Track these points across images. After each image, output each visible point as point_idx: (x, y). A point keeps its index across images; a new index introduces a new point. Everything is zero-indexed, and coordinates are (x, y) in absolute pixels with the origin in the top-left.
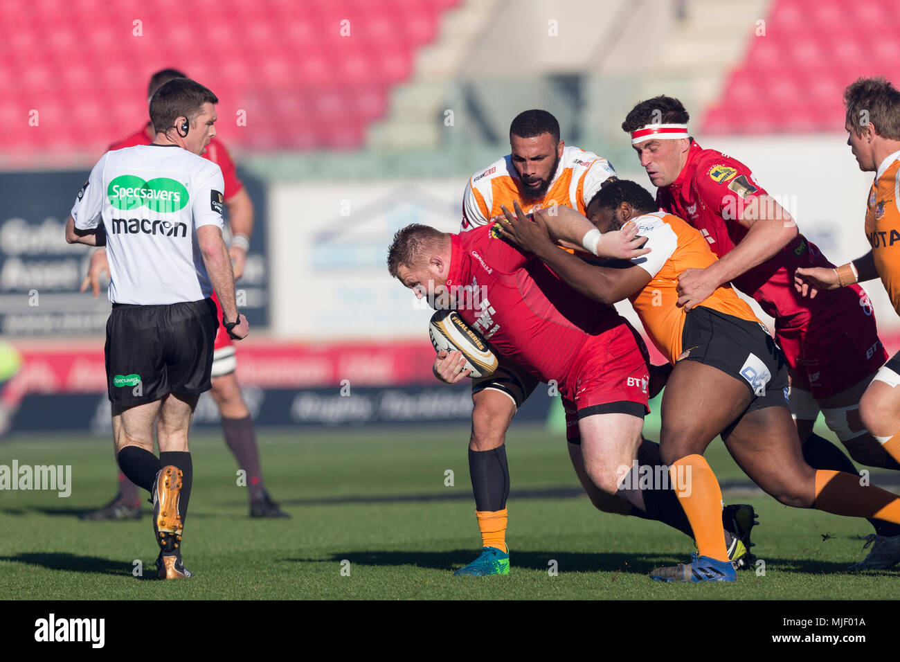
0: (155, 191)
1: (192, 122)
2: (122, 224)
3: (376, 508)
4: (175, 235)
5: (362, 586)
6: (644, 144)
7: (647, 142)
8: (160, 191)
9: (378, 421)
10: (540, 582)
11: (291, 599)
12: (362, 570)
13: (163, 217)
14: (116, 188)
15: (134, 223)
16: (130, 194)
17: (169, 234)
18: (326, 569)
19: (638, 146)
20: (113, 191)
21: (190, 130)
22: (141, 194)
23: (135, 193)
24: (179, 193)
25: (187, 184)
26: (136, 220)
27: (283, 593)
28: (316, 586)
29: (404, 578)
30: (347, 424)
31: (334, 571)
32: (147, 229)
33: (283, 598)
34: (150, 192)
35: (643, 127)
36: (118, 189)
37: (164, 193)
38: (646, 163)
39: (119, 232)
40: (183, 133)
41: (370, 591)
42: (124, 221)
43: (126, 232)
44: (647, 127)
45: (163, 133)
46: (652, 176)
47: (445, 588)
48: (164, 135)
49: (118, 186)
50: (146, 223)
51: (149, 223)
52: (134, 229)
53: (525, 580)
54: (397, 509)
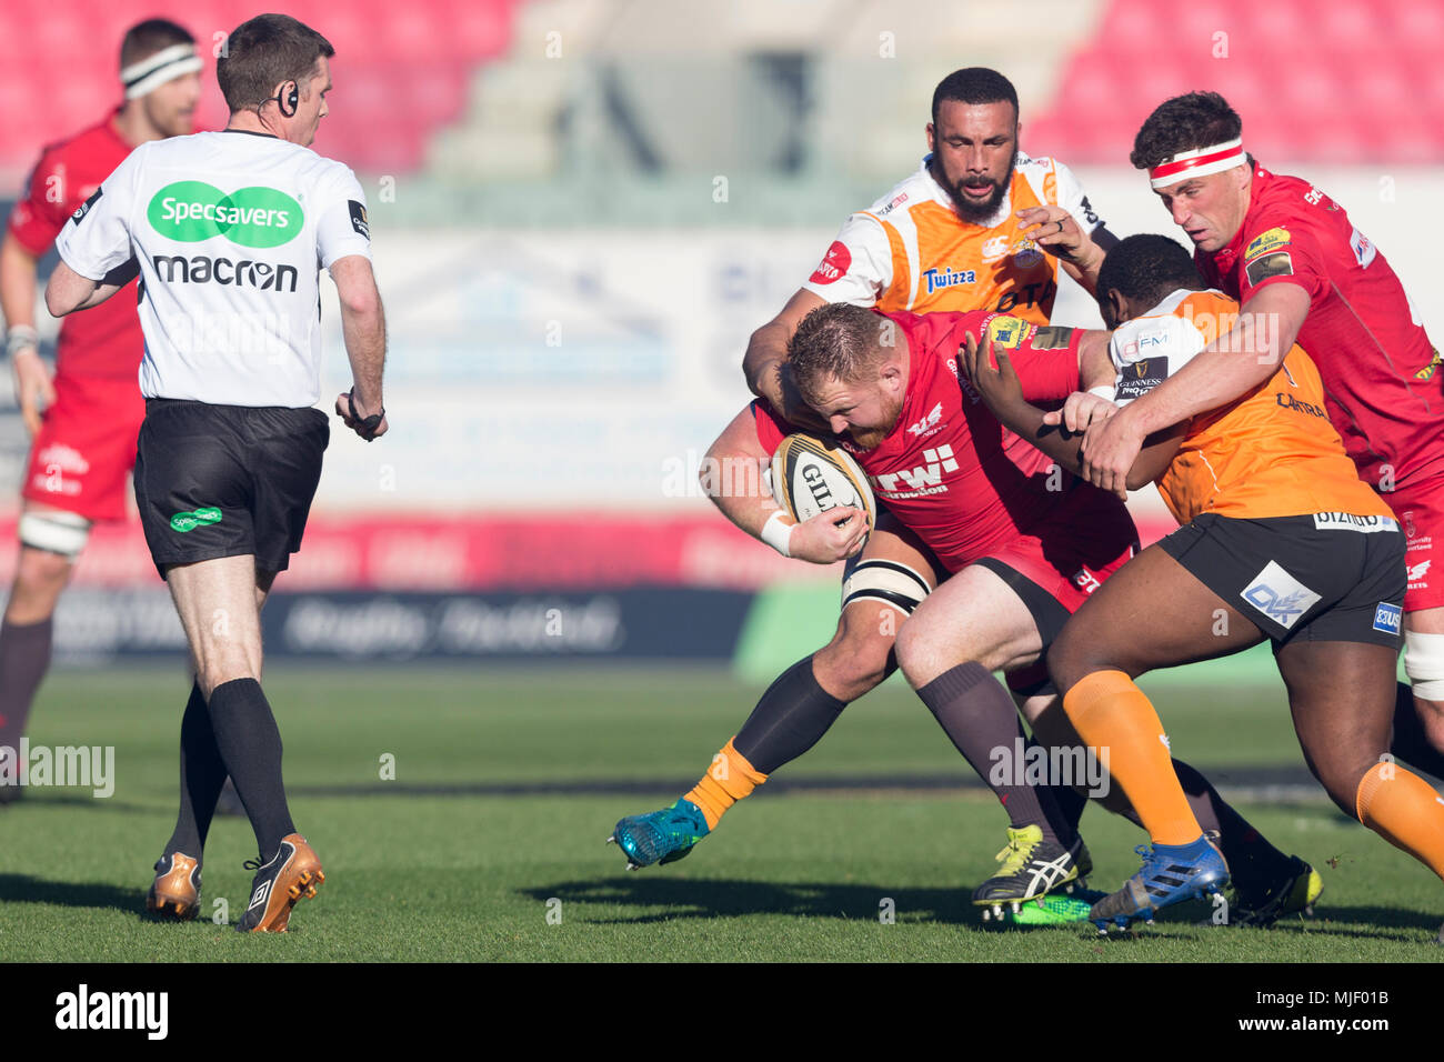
0: (242, 210)
1: (302, 91)
2: (178, 266)
3: (431, 806)
4: (279, 288)
5: (402, 942)
6: (1176, 189)
7: (1181, 185)
8: (251, 210)
9: (438, 653)
10: (715, 942)
11: (278, 961)
12: (403, 914)
13: (257, 255)
14: (169, 203)
15: (202, 264)
16: (196, 214)
17: (265, 286)
18: (340, 910)
19: (1165, 191)
20: (163, 208)
21: (299, 104)
22: (216, 215)
23: (206, 211)
24: (286, 213)
25: (300, 197)
26: (207, 261)
27: (263, 951)
28: (322, 939)
29: (476, 929)
30: (382, 657)
31: (353, 913)
32: (223, 276)
33: (263, 959)
34: (233, 213)
35: (1170, 158)
36: (173, 205)
37: (260, 214)
38: (1183, 219)
39: (171, 279)
40: (289, 109)
41: (417, 950)
42: (183, 261)
43: (186, 280)
44: (1178, 158)
45: (253, 111)
46: (1197, 237)
47: (548, 948)
48: (255, 116)
49: (174, 200)
50: (222, 266)
51: (229, 264)
52: (201, 274)
53: (688, 938)
54: (468, 808)
